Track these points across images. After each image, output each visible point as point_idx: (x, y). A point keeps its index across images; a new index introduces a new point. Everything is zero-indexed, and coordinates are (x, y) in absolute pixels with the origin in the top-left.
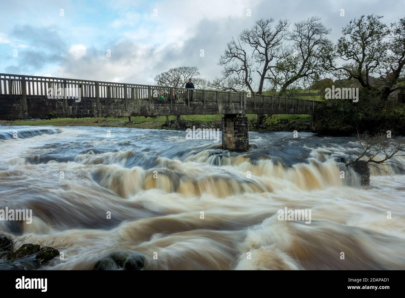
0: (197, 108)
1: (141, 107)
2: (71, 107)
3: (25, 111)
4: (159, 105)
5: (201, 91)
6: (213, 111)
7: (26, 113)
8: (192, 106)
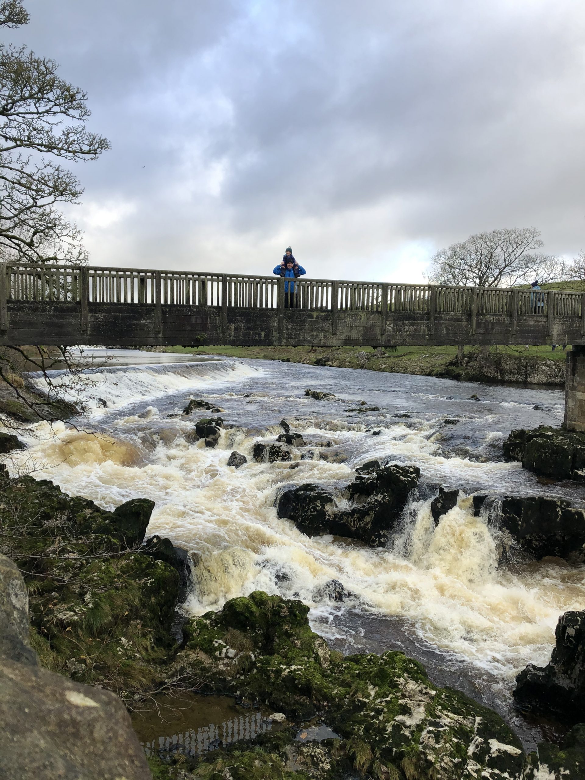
0: (494, 331)
1: (365, 328)
2: (233, 327)
3: (159, 332)
4: (403, 324)
5: (508, 292)
6: (536, 338)
7: (160, 336)
8: (483, 325)
